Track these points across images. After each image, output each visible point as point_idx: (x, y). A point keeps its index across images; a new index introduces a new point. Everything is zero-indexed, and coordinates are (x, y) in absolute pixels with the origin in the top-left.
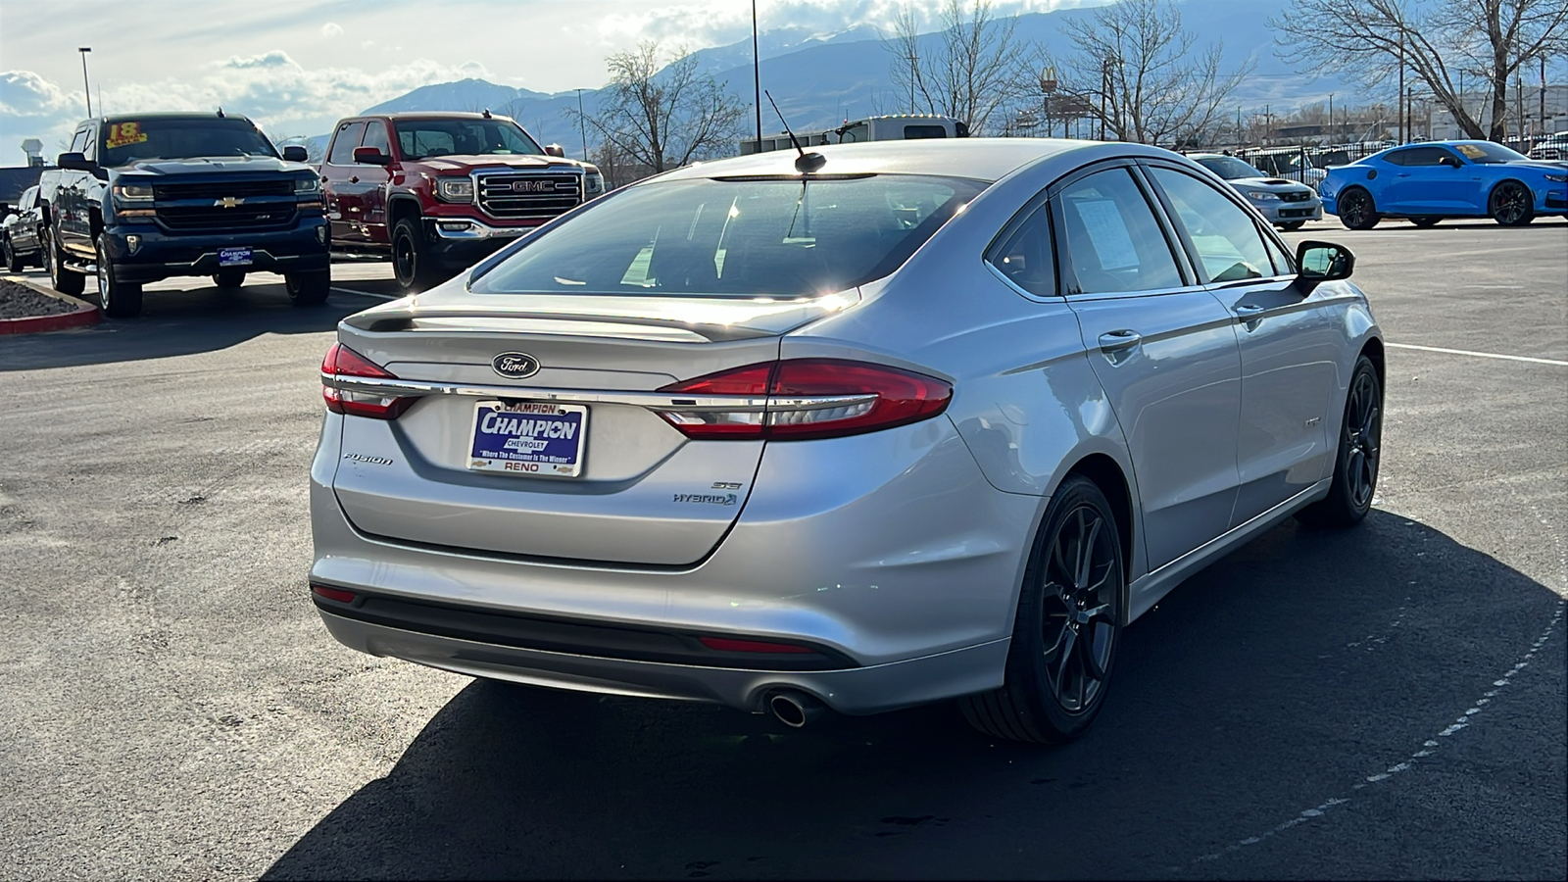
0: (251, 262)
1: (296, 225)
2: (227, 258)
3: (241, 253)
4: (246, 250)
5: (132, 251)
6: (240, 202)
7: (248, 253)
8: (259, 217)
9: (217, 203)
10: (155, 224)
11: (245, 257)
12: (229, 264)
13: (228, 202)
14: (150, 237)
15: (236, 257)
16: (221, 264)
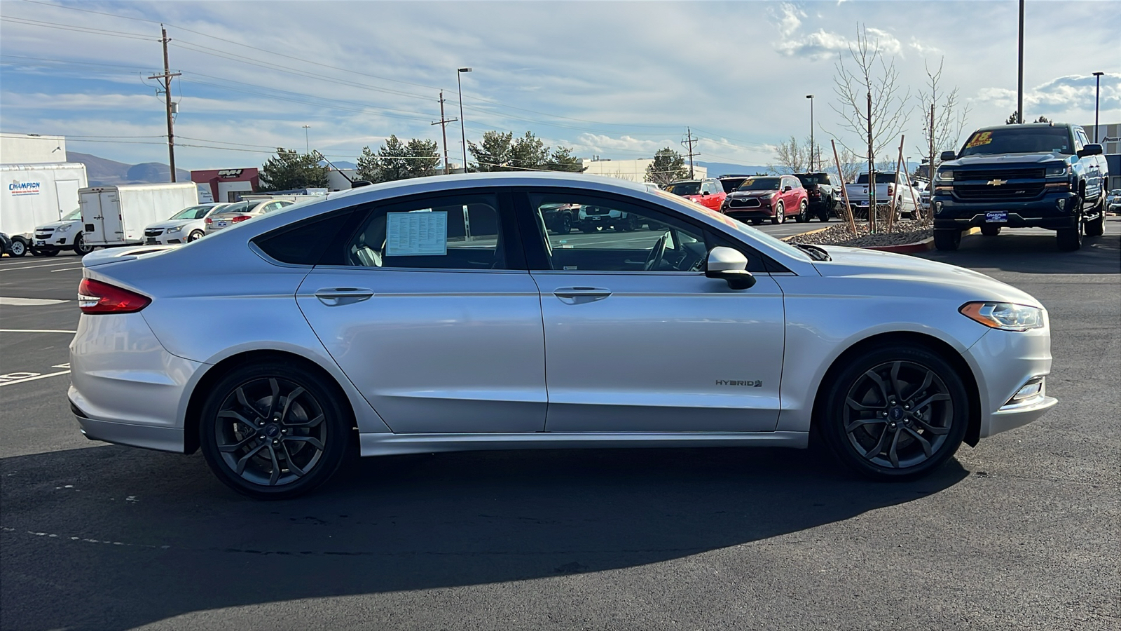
0: (1006, 221)
1: (1042, 198)
2: (991, 218)
3: (1000, 215)
4: (1004, 213)
5: (938, 211)
6: (1004, 182)
7: (1005, 215)
8: (1017, 192)
9: (989, 183)
10: (952, 195)
11: (1002, 217)
12: (992, 221)
13: (996, 182)
14: (949, 203)
15: (996, 217)
16: (987, 221)
